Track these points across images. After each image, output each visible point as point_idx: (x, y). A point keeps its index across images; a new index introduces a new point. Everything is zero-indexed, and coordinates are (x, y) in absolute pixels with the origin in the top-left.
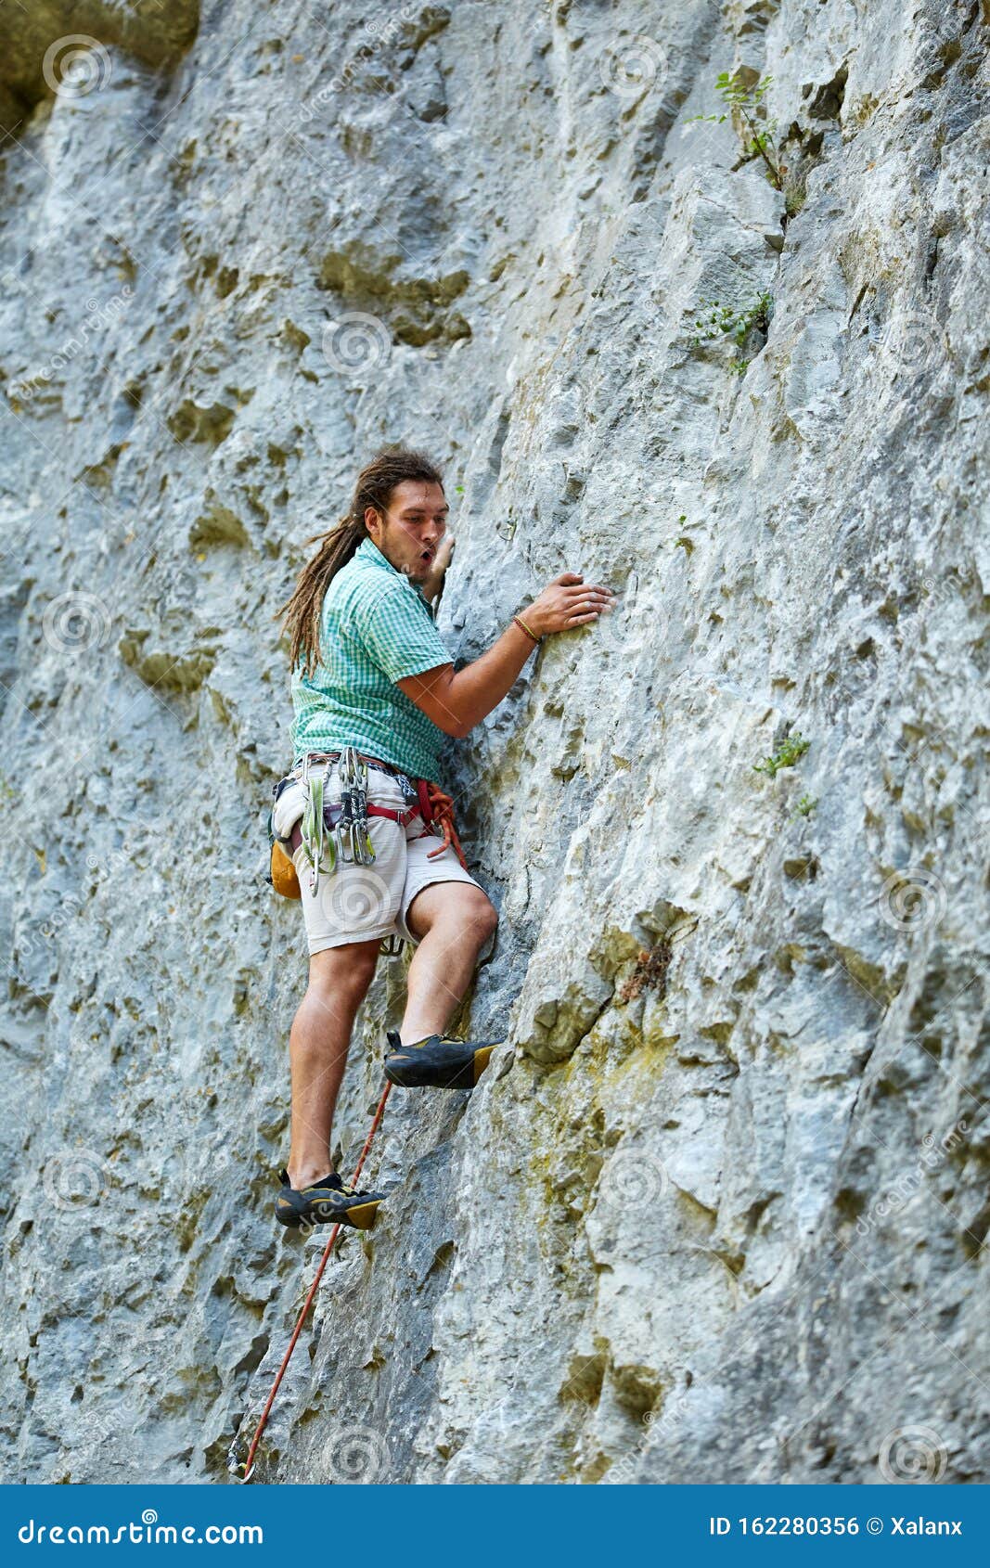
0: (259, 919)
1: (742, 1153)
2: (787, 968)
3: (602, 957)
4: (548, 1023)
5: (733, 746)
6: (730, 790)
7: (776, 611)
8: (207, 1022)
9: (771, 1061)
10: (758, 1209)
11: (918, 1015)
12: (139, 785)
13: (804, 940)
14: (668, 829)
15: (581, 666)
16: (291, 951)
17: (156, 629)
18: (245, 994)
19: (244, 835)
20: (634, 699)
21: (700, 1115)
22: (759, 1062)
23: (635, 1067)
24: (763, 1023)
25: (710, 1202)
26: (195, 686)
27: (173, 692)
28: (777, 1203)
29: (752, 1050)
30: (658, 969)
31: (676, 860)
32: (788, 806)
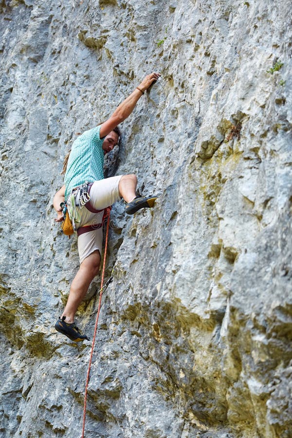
1: (262, 185)
2: (276, 131)
3: (221, 128)
4: (205, 147)
5: (261, 65)
6: (260, 78)
7: (274, 24)
9: (271, 158)
10: (266, 202)
12: (84, 77)
13: (281, 122)
14: (241, 90)
15: (215, 41)
17: (89, 30)
19: (116, 92)
20: (231, 51)
21: (250, 174)
22: (267, 159)
23: (231, 160)
24: (269, 147)
25: (252, 200)
26: (101, 47)
27: (94, 49)
28: (272, 200)
29: (265, 155)
30: (238, 131)
31: (243, 99)
32: (277, 83)
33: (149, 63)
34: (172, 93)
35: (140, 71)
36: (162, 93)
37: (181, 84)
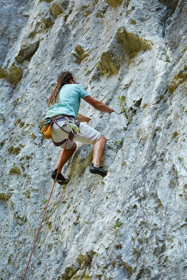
0: (14, 245)
2: (114, 265)
3: (79, 260)
4: (67, 271)
5: (108, 222)
6: (107, 230)
7: (119, 197)
8: (2, 264)
11: (138, 277)
13: (118, 260)
14: (94, 236)
15: (81, 204)
16: (20, 252)
17: (1, 188)
18: (10, 259)
19: (14, 229)
20: (90, 211)
24: (108, 275)
26: (7, 200)
27: (3, 200)
30: (89, 263)
31: (95, 243)
32: (117, 234)
33: (37, 213)
34: (50, 234)
35: (31, 217)
36: (43, 233)
37: (56, 228)
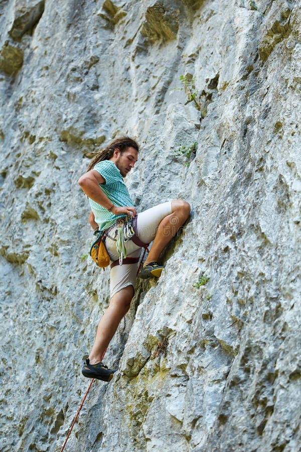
0: (43, 334)
1: (190, 404)
2: (203, 347)
3: (147, 344)
4: (131, 364)
5: (186, 279)
6: (186, 293)
7: (199, 238)
8: (27, 365)
9: (199, 375)
10: (195, 421)
11: (243, 361)
12: (6, 293)
13: (208, 338)
14: (167, 304)
16: (53, 343)
17: (11, 245)
18: (39, 357)
19: (38, 308)
21: (177, 392)
22: (195, 376)
23: (158, 377)
24: (196, 363)
25: (180, 419)
26: (23, 262)
27: (16, 264)
28: (201, 419)
29: (193, 372)
30: (164, 348)
31: (169, 314)
32: (203, 297)
33: (72, 277)
34: (96, 308)
35: (63, 286)
36: (86, 309)
37: (105, 299)
